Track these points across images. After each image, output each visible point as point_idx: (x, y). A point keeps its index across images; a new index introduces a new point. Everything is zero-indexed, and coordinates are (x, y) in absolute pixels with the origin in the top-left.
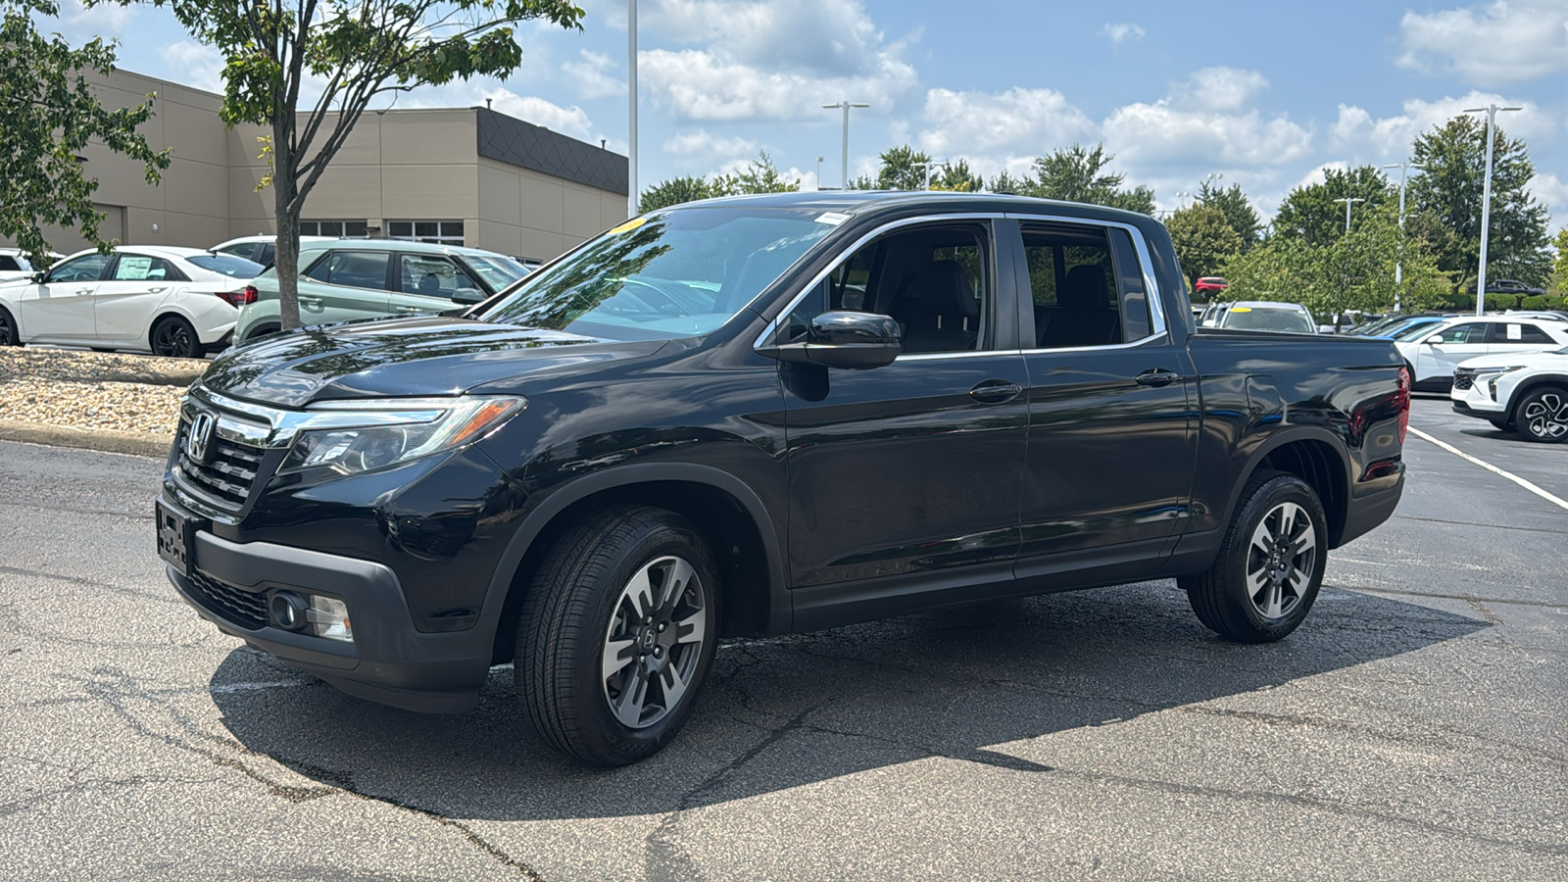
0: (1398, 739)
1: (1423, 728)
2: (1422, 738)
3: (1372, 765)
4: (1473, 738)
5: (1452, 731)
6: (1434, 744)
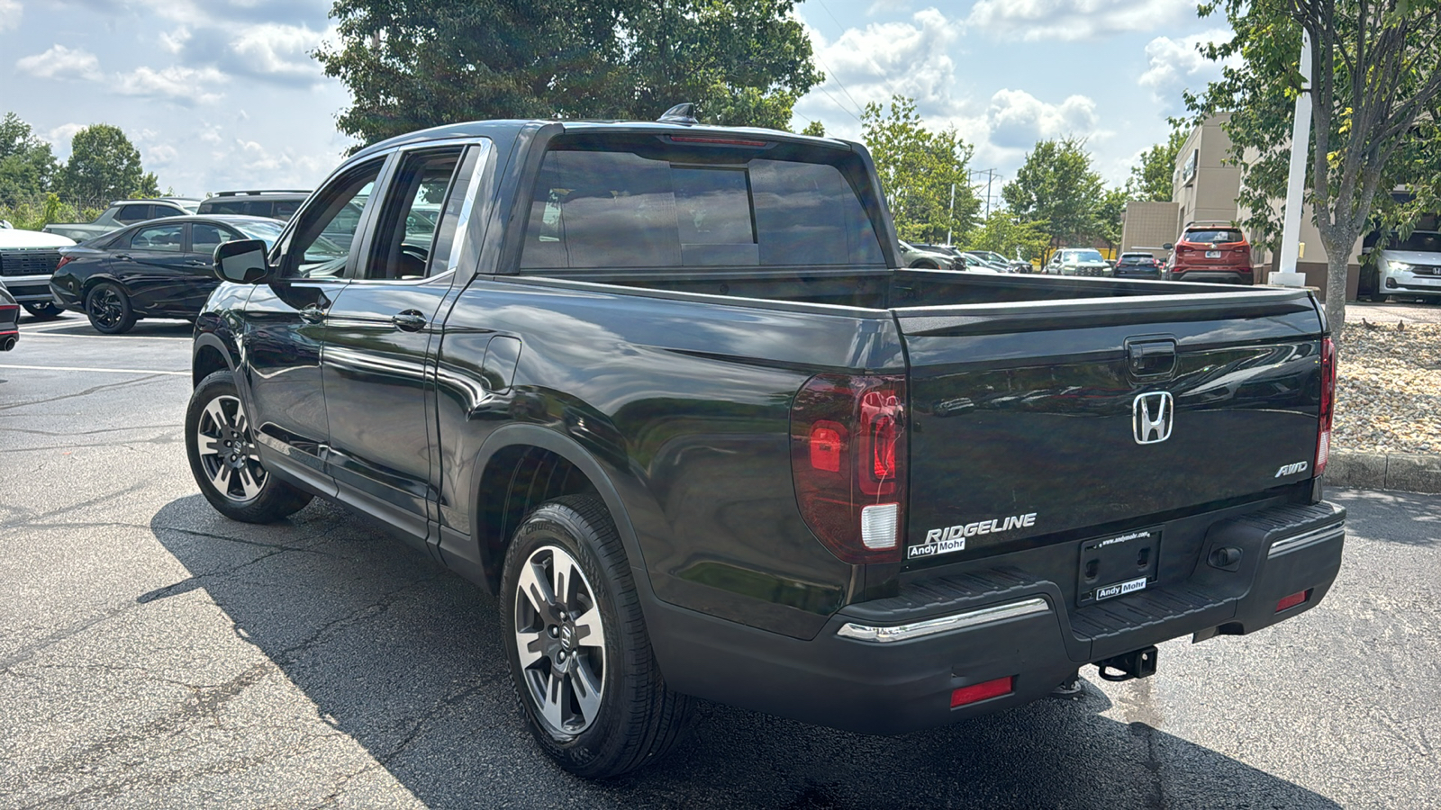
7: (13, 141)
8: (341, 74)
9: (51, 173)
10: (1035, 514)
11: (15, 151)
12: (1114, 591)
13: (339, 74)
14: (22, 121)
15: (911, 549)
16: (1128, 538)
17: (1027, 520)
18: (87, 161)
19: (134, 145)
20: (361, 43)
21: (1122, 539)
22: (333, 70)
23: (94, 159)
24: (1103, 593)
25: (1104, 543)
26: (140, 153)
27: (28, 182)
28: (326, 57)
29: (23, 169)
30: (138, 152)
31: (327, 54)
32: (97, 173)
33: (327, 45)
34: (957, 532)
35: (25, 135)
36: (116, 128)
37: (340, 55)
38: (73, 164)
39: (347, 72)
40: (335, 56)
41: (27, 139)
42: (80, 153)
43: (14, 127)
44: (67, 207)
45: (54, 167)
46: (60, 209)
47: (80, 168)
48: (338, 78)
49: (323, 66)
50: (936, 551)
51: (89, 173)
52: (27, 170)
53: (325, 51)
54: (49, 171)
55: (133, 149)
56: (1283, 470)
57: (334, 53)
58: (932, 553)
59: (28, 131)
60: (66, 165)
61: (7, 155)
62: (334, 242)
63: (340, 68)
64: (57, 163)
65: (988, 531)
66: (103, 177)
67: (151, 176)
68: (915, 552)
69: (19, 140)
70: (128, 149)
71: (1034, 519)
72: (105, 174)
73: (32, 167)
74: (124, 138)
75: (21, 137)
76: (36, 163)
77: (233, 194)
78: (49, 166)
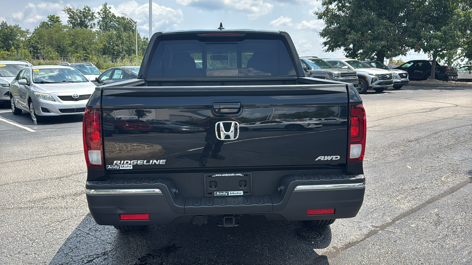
0: (46, 198)
1: (39, 205)
2: (38, 201)
3: (49, 189)
4: (22, 207)
5: (30, 207)
6: (34, 201)
8: (323, 19)
10: (165, 160)
12: (224, 193)
15: (108, 166)
16: (229, 175)
17: (162, 162)
21: (226, 175)
24: (218, 193)
25: (216, 175)
28: (318, 13)
34: (127, 163)
40: (321, 13)
50: (119, 168)
56: (321, 158)
58: (118, 169)
63: (322, 16)
65: (142, 164)
68: (109, 167)
71: (165, 162)
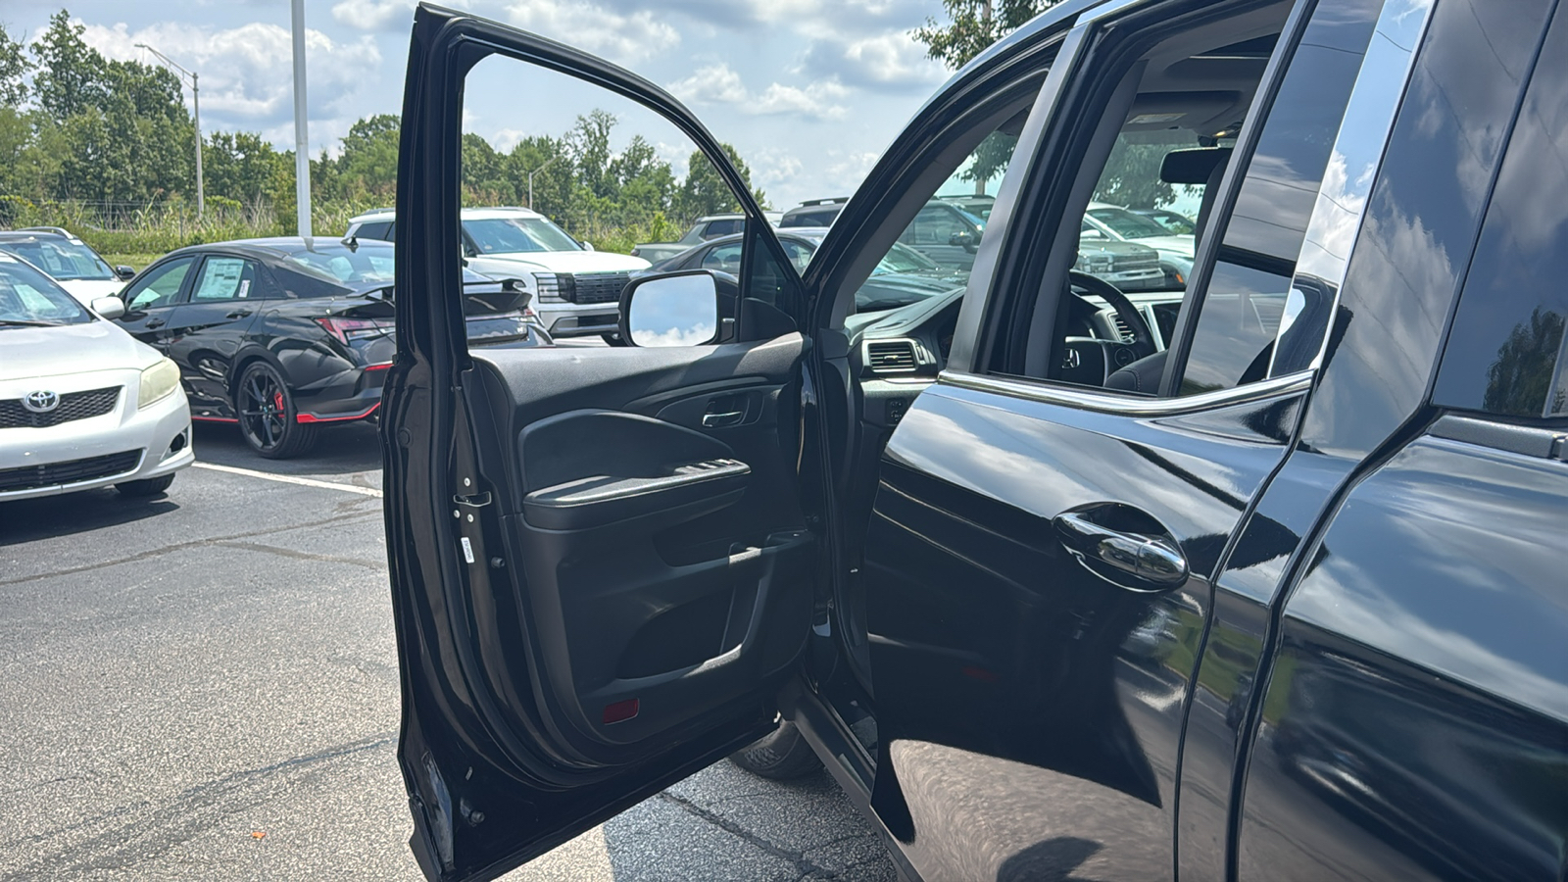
7: (639, 164)
8: (947, 56)
9: (670, 193)
11: (640, 174)
13: (944, 55)
14: (648, 143)
18: (702, 180)
19: (744, 162)
20: (972, 14)
22: (937, 51)
23: (708, 177)
26: (750, 169)
27: (651, 203)
28: (930, 36)
29: (646, 191)
30: (747, 168)
31: (932, 33)
32: (711, 192)
33: (931, 22)
35: (649, 157)
36: (728, 145)
37: (946, 33)
38: (690, 183)
39: (953, 52)
40: (940, 34)
41: (651, 160)
42: (696, 172)
43: (640, 150)
44: (672, 226)
45: (673, 187)
46: (666, 228)
47: (695, 187)
48: (943, 60)
49: (928, 47)
51: (704, 191)
52: (649, 192)
53: (929, 29)
54: (668, 191)
55: (742, 166)
57: (941, 31)
59: (652, 152)
60: (683, 185)
61: (634, 177)
62: (928, 256)
63: (945, 48)
64: (676, 183)
66: (715, 195)
67: (759, 192)
69: (644, 163)
70: (739, 165)
72: (718, 192)
73: (655, 188)
74: (735, 155)
75: (646, 159)
76: (658, 184)
77: (817, 203)
78: (668, 186)
